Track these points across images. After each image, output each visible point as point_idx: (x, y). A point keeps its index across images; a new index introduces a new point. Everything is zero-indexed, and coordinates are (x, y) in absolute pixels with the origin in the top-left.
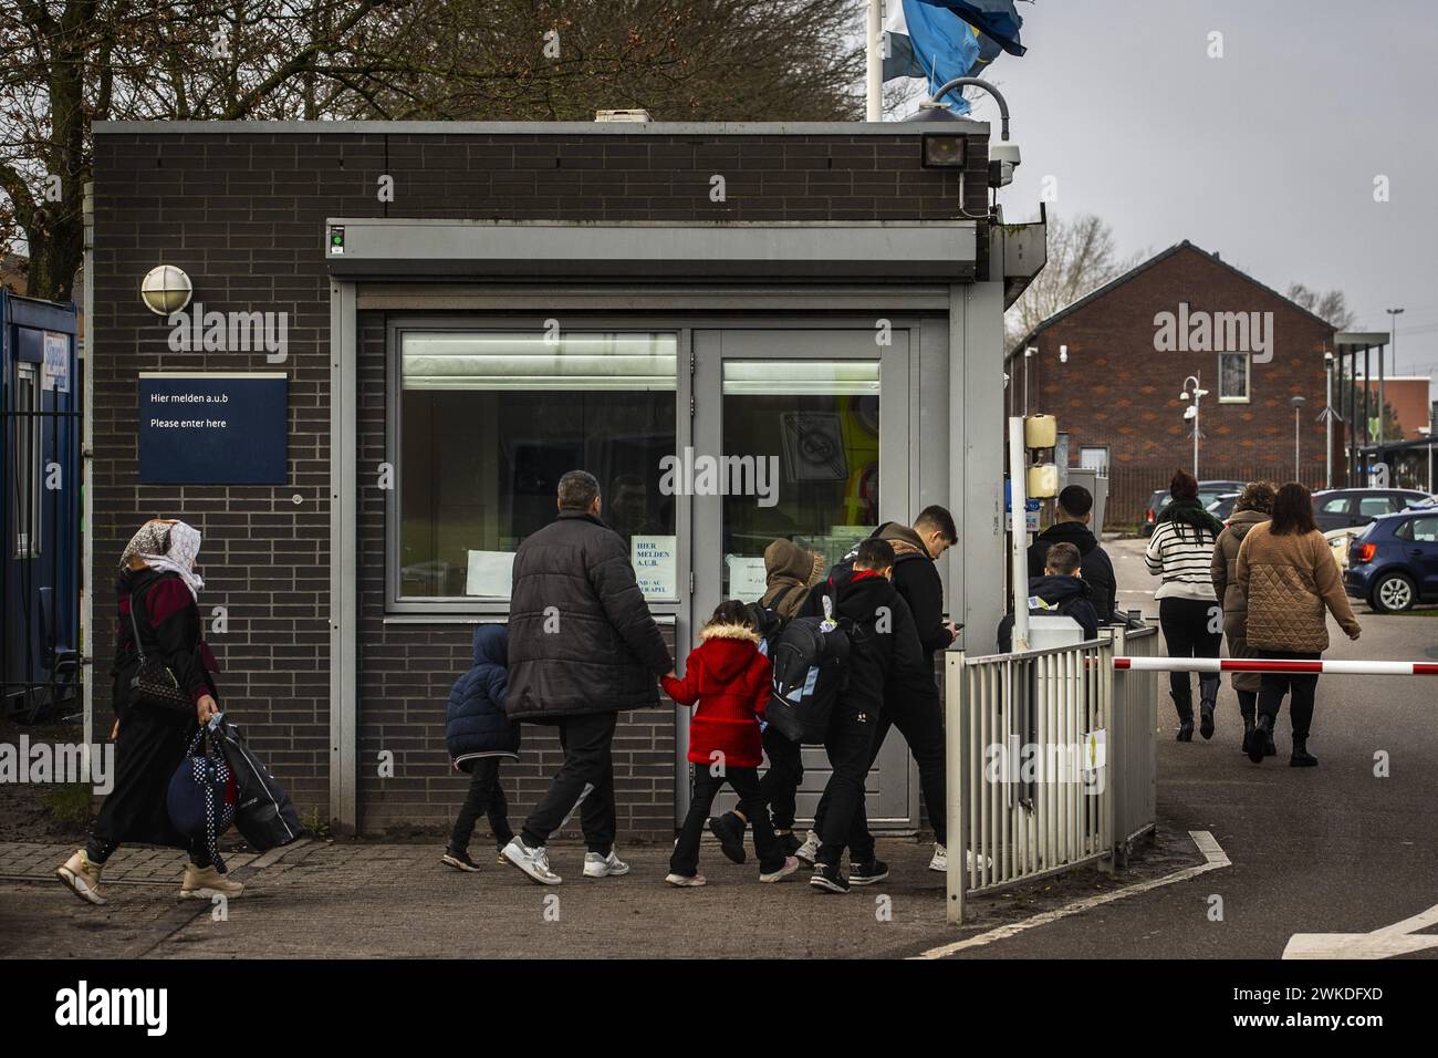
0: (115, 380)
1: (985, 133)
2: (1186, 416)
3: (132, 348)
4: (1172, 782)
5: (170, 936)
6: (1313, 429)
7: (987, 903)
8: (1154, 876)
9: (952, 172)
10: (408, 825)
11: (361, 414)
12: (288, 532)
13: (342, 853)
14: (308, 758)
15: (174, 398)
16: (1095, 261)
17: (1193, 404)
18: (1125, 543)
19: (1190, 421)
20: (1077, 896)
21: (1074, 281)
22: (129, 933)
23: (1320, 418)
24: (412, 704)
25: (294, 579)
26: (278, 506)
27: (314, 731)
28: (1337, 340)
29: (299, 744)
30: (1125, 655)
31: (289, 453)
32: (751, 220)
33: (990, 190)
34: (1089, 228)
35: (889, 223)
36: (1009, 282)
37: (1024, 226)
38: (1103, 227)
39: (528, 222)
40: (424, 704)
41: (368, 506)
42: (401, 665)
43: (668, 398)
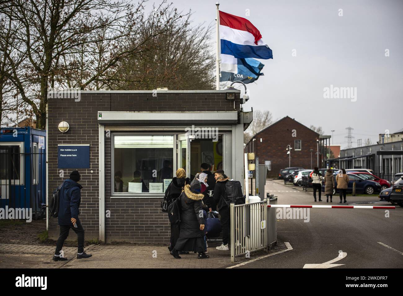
0: (53, 146)
1: (239, 92)
2: (288, 153)
3: (56, 139)
4: (281, 232)
5: (64, 265)
6: (315, 156)
7: (240, 258)
8: (276, 252)
9: (232, 101)
10: (116, 241)
11: (105, 153)
12: (90, 179)
13: (102, 247)
14: (94, 227)
15: (65, 150)
16: (269, 120)
17: (289, 151)
18: (274, 181)
19: (288, 154)
20: (259, 256)
21: (264, 125)
22: (54, 265)
23: (316, 154)
24: (117, 215)
25: (91, 189)
26: (88, 173)
27: (96, 221)
28: (320, 137)
29: (92, 224)
30: (270, 204)
31: (90, 162)
32: (189, 111)
33: (241, 105)
34: (267, 113)
35: (219, 112)
36: (245, 124)
37: (248, 112)
38: (270, 113)
39: (141, 112)
40: (119, 215)
41: (107, 173)
42: (114, 207)
43: (171, 150)
